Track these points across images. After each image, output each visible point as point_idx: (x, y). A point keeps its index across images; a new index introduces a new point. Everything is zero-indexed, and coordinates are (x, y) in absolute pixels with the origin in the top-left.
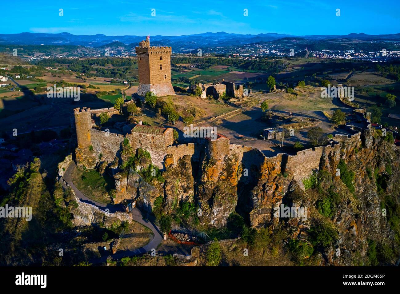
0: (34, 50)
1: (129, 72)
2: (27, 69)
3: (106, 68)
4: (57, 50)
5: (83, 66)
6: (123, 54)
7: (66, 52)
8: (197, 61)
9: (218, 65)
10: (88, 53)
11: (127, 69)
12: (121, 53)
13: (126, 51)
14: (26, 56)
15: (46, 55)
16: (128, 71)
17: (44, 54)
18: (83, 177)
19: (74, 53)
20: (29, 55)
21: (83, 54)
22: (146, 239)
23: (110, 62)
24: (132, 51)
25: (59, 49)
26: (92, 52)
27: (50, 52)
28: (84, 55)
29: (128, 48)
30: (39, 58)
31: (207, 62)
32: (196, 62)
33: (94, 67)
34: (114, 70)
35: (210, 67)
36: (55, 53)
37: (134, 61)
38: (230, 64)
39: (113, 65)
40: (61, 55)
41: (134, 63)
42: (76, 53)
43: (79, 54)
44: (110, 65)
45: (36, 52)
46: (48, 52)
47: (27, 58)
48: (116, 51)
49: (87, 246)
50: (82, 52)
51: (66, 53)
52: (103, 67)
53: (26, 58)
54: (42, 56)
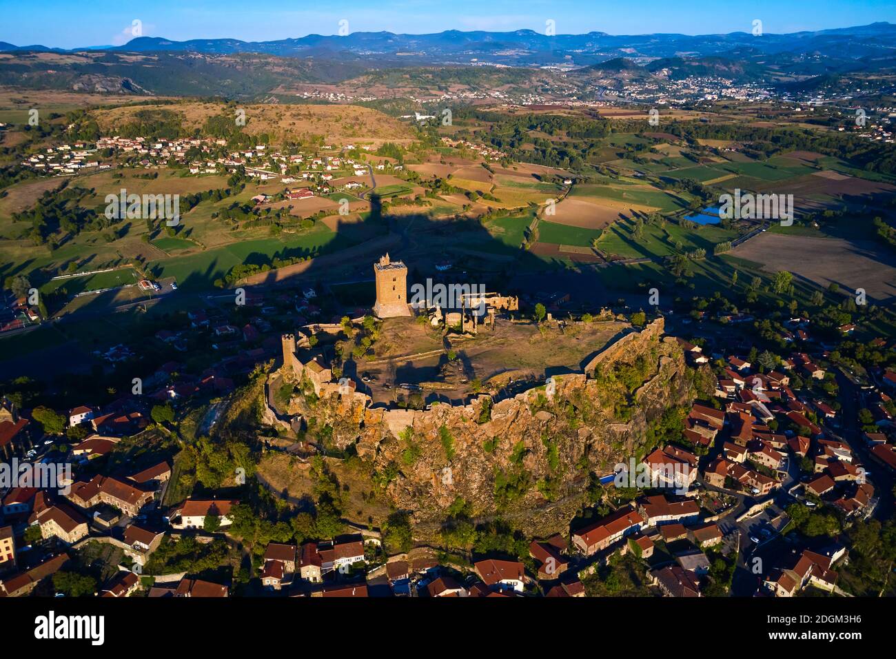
0: (451, 80)
1: (594, 154)
2: (403, 147)
3: (554, 138)
4: (492, 80)
5: (517, 131)
6: (627, 90)
7: (508, 83)
8: (751, 135)
9: (798, 149)
10: (551, 86)
11: (592, 146)
12: (622, 86)
13: (636, 81)
14: (434, 92)
15: (469, 90)
16: (593, 150)
17: (467, 87)
18: (282, 388)
19: (523, 86)
20: (440, 89)
21: (539, 90)
22: (291, 443)
23: (564, 127)
24: (649, 83)
25: (496, 76)
26: (559, 83)
27: (478, 84)
28: (542, 90)
29: (643, 74)
30: (455, 97)
31: (775, 140)
32: (749, 137)
33: (533, 134)
34: (566, 145)
35: (775, 154)
36: (487, 86)
37: (613, 127)
38: (828, 150)
39: (568, 134)
40: (498, 89)
41: (613, 131)
42: (527, 86)
43: (532, 87)
44: (564, 133)
45: (454, 83)
46: (474, 83)
47: (436, 95)
48: (613, 81)
49: (260, 437)
50: (539, 84)
51: (508, 85)
52: (550, 137)
53: (433, 95)
54: (463, 91)
